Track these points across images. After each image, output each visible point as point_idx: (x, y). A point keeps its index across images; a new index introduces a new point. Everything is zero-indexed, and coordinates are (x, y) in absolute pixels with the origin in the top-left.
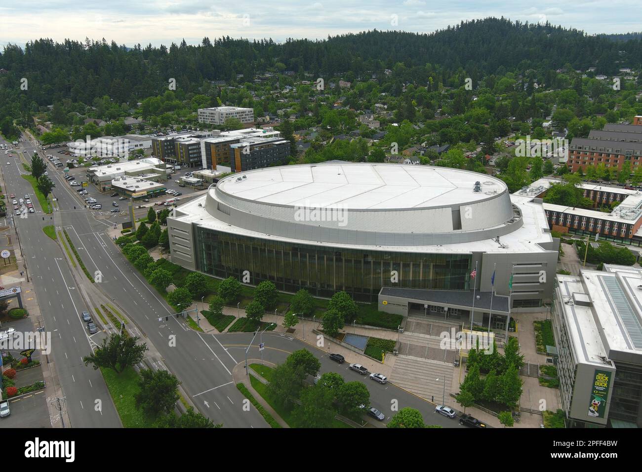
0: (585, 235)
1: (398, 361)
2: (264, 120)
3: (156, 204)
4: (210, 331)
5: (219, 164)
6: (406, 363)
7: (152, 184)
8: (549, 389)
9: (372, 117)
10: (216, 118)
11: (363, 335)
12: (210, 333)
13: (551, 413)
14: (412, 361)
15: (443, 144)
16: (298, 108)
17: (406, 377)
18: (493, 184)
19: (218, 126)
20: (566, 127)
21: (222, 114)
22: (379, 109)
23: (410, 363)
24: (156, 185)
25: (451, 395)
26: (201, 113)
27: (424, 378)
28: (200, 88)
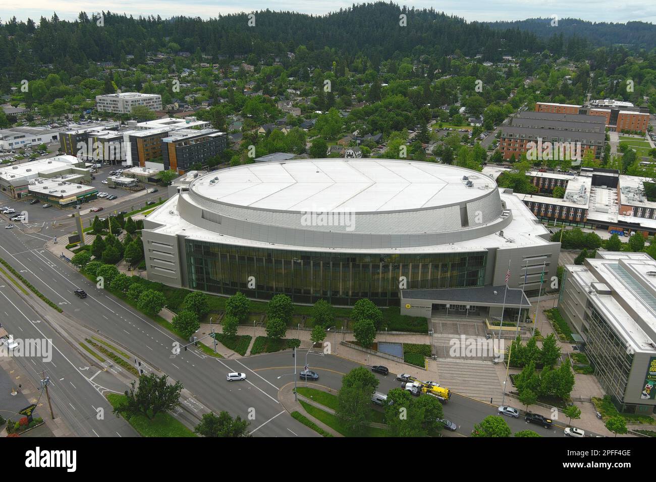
0: (543, 220)
1: (440, 366)
2: (173, 108)
3: (91, 211)
4: (231, 356)
5: (148, 160)
6: (448, 366)
7: (80, 187)
8: (585, 376)
9: (290, 103)
10: (120, 105)
11: (393, 341)
12: (231, 358)
13: (599, 400)
14: (453, 364)
15: (375, 132)
16: (207, 93)
17: (454, 381)
18: (478, 178)
19: (123, 115)
20: (481, 114)
21: (127, 102)
22: (293, 95)
23: (452, 366)
24: (85, 188)
25: (506, 394)
26: (100, 100)
27: (472, 379)
28: (86, 71)
